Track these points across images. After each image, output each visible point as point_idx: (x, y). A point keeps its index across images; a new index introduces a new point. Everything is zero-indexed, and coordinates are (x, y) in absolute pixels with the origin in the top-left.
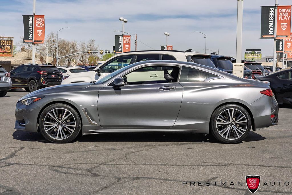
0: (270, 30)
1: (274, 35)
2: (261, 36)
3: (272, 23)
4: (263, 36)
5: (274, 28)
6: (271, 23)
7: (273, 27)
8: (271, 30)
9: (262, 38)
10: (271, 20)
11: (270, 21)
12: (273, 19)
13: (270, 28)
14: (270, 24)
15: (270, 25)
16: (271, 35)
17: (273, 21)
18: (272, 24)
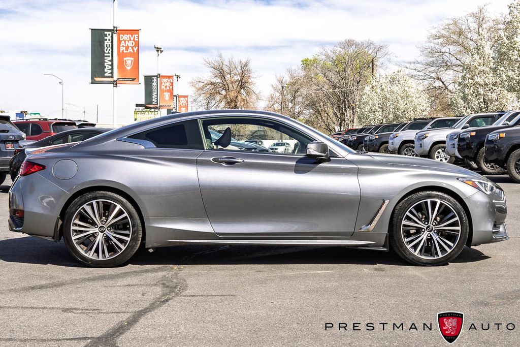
0: (107, 68)
1: (112, 77)
2: (92, 78)
3: (109, 56)
4: (95, 78)
5: (112, 65)
6: (107, 56)
7: (110, 63)
8: (109, 68)
9: (93, 82)
10: (107, 52)
11: (106, 55)
12: (111, 50)
13: (105, 65)
14: (105, 58)
15: (105, 61)
16: (109, 77)
17: (110, 55)
18: (110, 58)
